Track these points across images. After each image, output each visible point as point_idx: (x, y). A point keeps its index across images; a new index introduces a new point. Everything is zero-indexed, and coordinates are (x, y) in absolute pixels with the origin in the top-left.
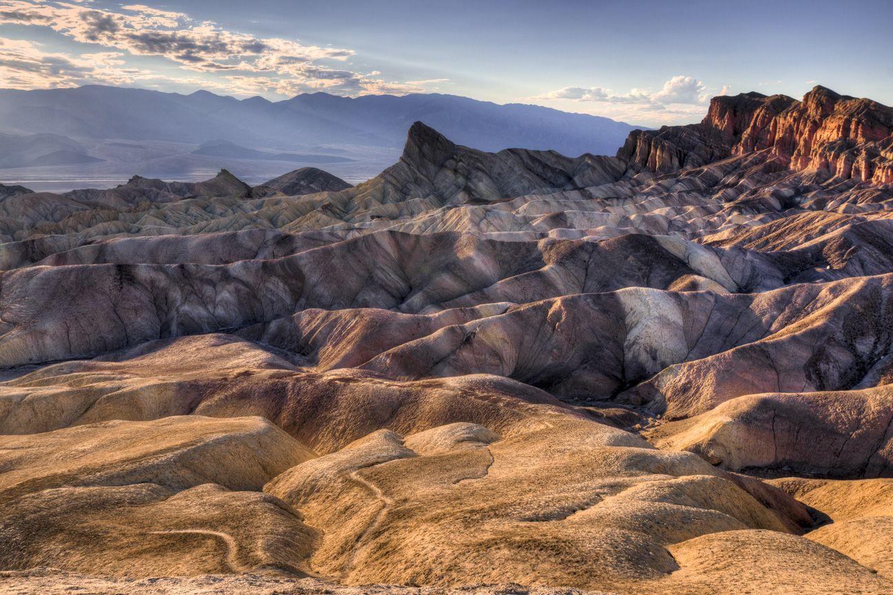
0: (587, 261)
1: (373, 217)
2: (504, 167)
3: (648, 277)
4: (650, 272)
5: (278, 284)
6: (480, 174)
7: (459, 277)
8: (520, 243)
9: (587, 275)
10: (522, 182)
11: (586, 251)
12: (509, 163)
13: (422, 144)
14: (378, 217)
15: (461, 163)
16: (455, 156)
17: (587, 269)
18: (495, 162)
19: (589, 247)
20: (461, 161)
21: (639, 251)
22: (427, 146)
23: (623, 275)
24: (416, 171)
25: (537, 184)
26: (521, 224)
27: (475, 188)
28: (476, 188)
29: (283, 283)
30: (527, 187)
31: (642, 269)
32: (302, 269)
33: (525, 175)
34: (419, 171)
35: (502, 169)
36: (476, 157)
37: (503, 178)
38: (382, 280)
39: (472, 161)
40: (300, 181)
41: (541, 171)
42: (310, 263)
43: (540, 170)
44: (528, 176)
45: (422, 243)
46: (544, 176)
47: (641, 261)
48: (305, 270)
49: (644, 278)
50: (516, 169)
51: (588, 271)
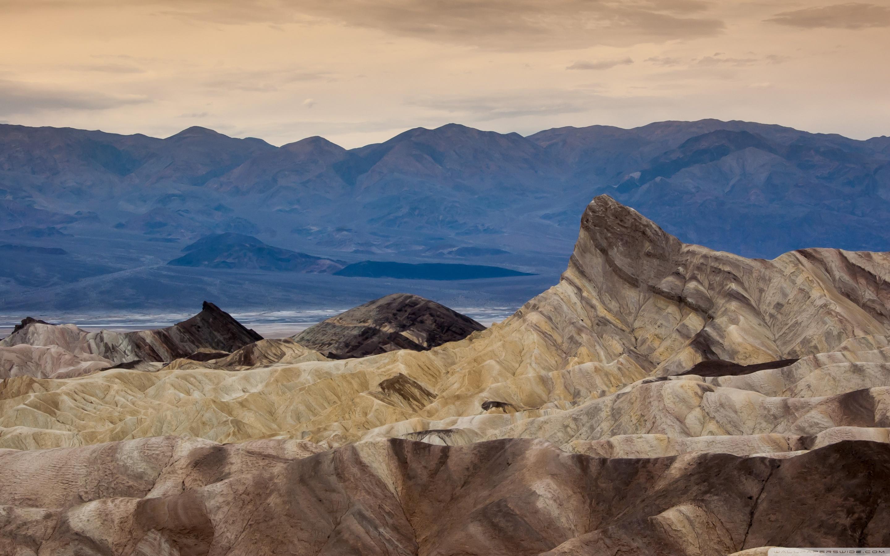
0: (755, 498)
1: (486, 406)
2: (788, 291)
3: (865, 525)
4: (870, 517)
5: (160, 545)
6: (734, 305)
7: (500, 530)
8: (638, 461)
9: (750, 525)
10: (825, 323)
11: (757, 476)
12: (800, 280)
13: (610, 245)
14: (498, 405)
15: (692, 285)
16: (681, 269)
17: (752, 514)
18: (770, 280)
19: (763, 467)
20: (694, 278)
21: (855, 476)
22: (621, 248)
23: (816, 525)
24: (595, 302)
25: (859, 325)
26: (775, 418)
27: (718, 338)
28: (722, 337)
29: (170, 545)
30: (835, 333)
31: (854, 513)
32: (212, 517)
33: (832, 307)
34: (603, 303)
35: (785, 295)
36: (727, 269)
37: (787, 315)
38: (358, 538)
39: (718, 279)
40: (381, 325)
41: (873, 296)
42: (228, 504)
43: (869, 294)
44: (838, 309)
45: (452, 462)
46: (878, 307)
47: (854, 496)
48: (217, 518)
49: (854, 531)
50: (815, 293)
51: (755, 517)
